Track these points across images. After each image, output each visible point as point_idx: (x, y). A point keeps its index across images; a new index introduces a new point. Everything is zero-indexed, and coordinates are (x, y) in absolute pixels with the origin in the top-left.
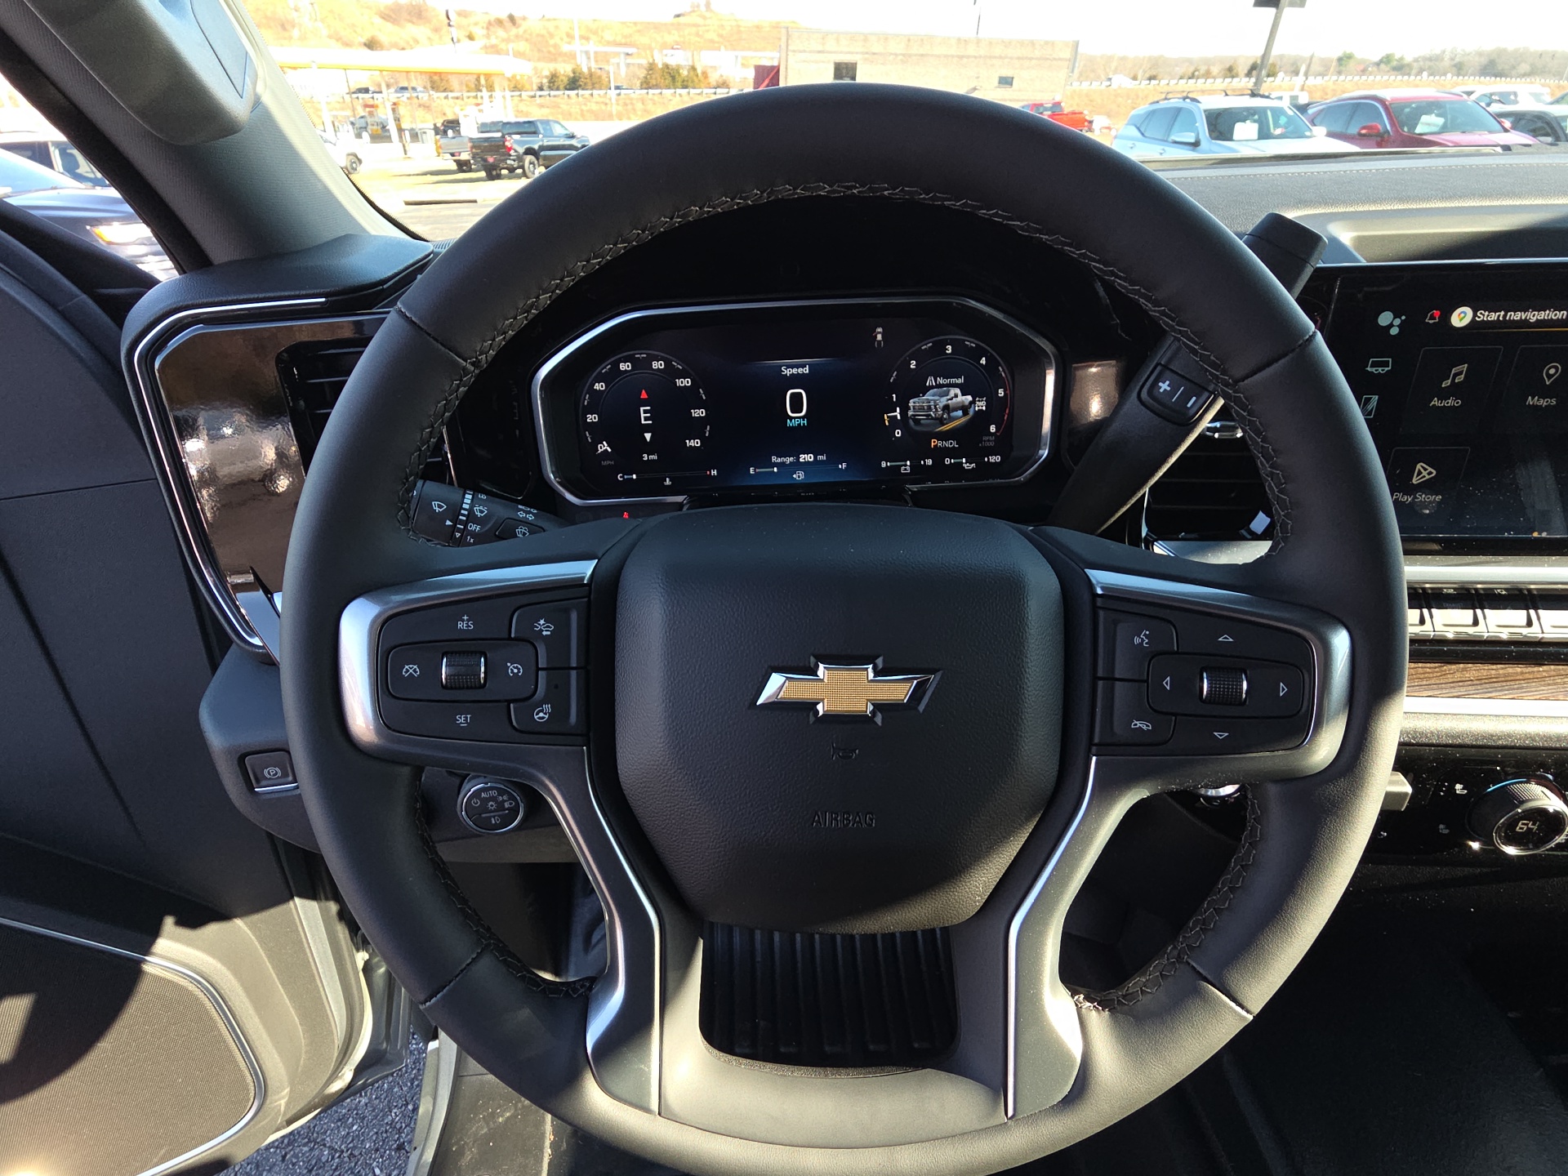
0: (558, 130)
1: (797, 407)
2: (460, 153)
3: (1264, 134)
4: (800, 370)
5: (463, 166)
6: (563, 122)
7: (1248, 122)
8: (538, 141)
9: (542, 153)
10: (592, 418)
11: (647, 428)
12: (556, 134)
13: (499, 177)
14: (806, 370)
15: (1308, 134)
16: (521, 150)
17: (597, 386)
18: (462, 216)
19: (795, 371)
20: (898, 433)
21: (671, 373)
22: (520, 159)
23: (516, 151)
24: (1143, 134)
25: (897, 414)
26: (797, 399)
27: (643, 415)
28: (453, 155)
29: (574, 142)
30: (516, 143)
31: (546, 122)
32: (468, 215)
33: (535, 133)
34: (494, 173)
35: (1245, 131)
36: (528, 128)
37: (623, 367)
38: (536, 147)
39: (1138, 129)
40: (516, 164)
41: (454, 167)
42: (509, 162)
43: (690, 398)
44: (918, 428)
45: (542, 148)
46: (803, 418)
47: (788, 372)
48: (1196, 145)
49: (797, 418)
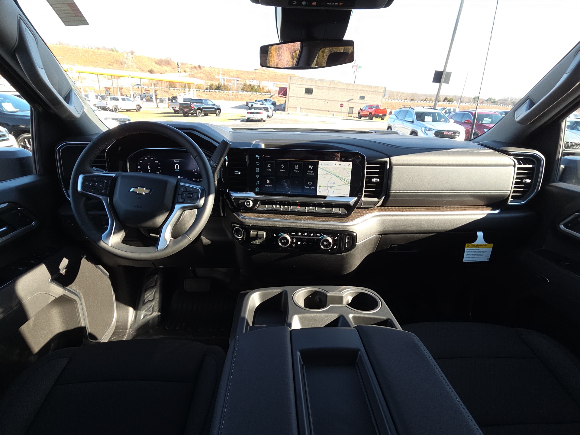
0: (210, 103)
1: (177, 168)
2: (176, 107)
3: (434, 120)
4: (178, 161)
5: (176, 112)
6: (211, 100)
7: (429, 116)
8: (202, 106)
9: (203, 109)
10: (139, 167)
11: (149, 170)
12: (209, 104)
13: (188, 116)
14: (179, 161)
15: (448, 121)
16: (196, 108)
17: (140, 161)
19: (177, 161)
20: (196, 174)
21: (154, 160)
22: (195, 111)
23: (194, 108)
24: (397, 118)
25: (196, 170)
26: (177, 166)
27: (149, 167)
28: (173, 108)
29: (215, 107)
30: (195, 106)
31: (206, 100)
33: (202, 103)
34: (186, 114)
35: (428, 119)
36: (200, 101)
37: (145, 158)
38: (202, 107)
39: (396, 116)
40: (194, 112)
41: (173, 111)
42: (192, 111)
43: (157, 165)
44: (199, 173)
45: (203, 108)
46: (178, 170)
47: (176, 161)
48: (413, 122)
49: (177, 170)
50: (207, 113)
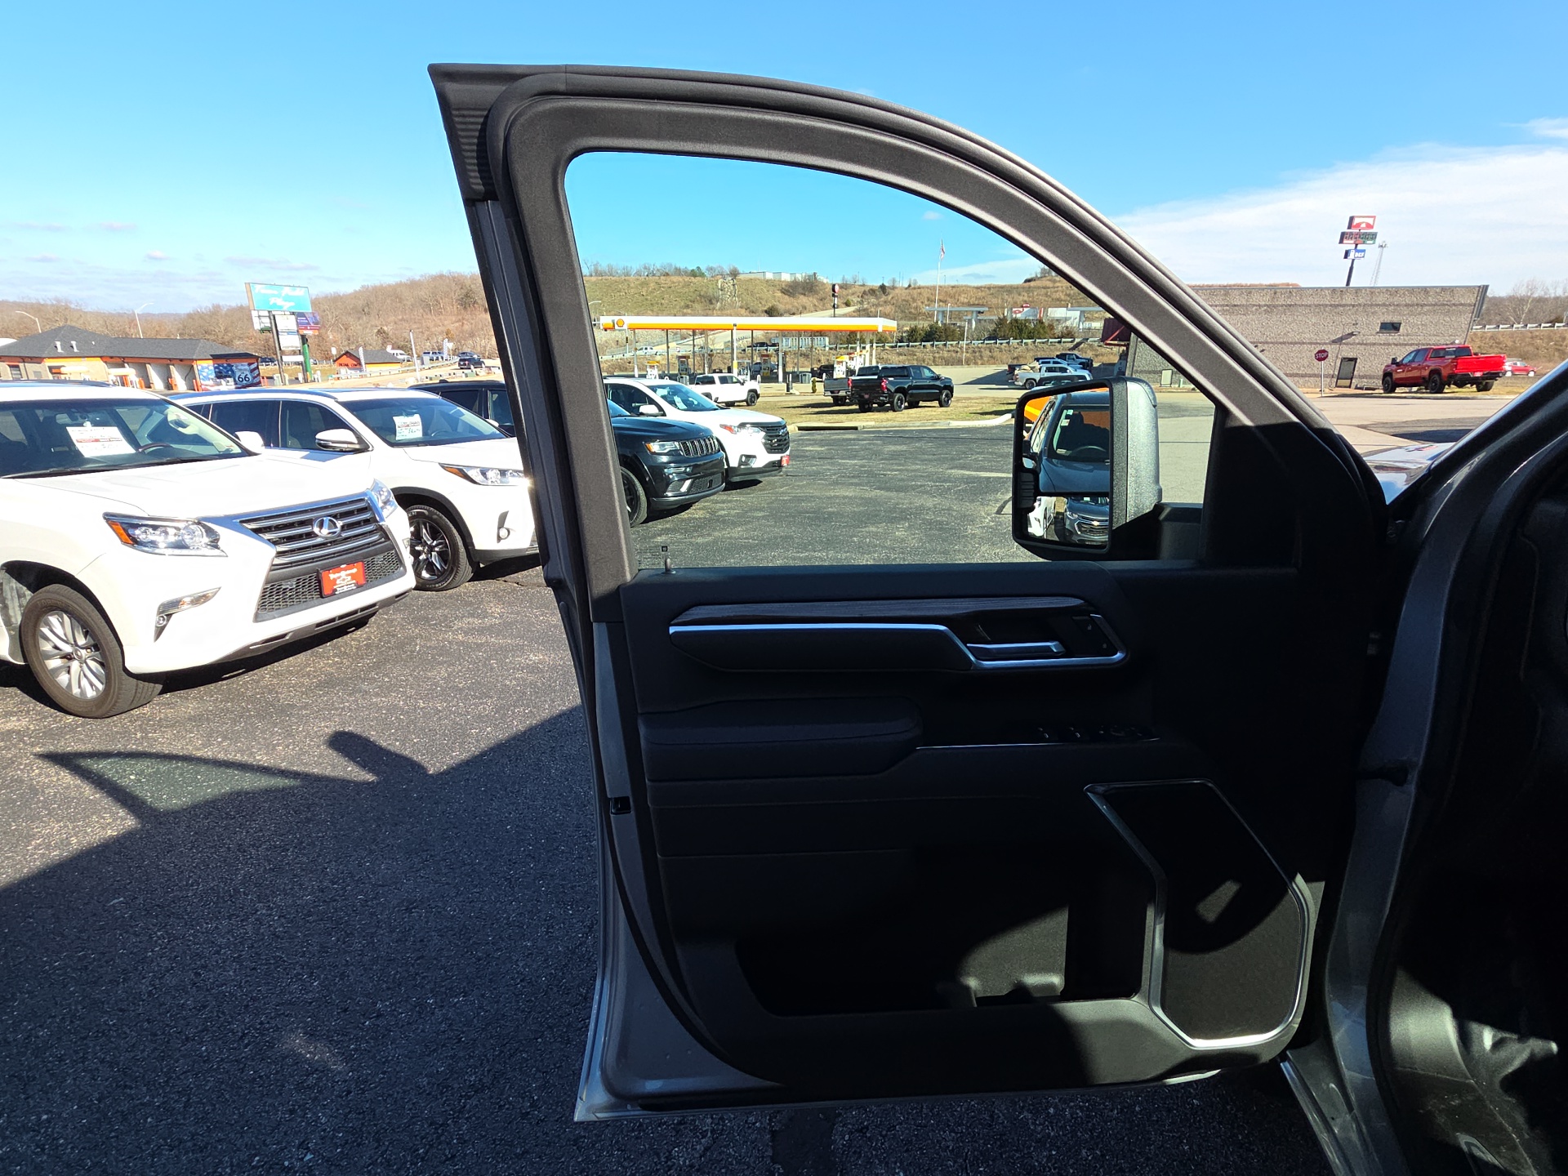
0: (927, 373)
2: (839, 391)
5: (838, 401)
6: (930, 367)
8: (908, 382)
9: (910, 392)
12: (923, 377)
13: (870, 410)
16: (893, 390)
18: (850, 440)
22: (891, 395)
23: (888, 390)
28: (832, 392)
29: (938, 383)
30: (888, 383)
31: (918, 368)
32: (854, 440)
33: (908, 376)
34: (867, 406)
36: (902, 372)
38: (906, 387)
40: (886, 400)
41: (830, 400)
42: (881, 398)
45: (910, 387)
50: (917, 400)
